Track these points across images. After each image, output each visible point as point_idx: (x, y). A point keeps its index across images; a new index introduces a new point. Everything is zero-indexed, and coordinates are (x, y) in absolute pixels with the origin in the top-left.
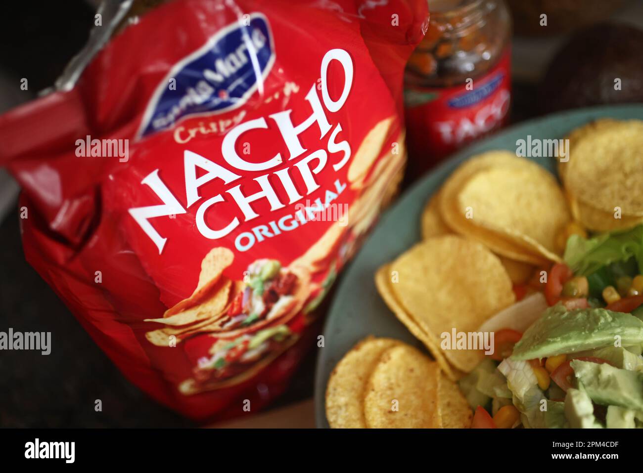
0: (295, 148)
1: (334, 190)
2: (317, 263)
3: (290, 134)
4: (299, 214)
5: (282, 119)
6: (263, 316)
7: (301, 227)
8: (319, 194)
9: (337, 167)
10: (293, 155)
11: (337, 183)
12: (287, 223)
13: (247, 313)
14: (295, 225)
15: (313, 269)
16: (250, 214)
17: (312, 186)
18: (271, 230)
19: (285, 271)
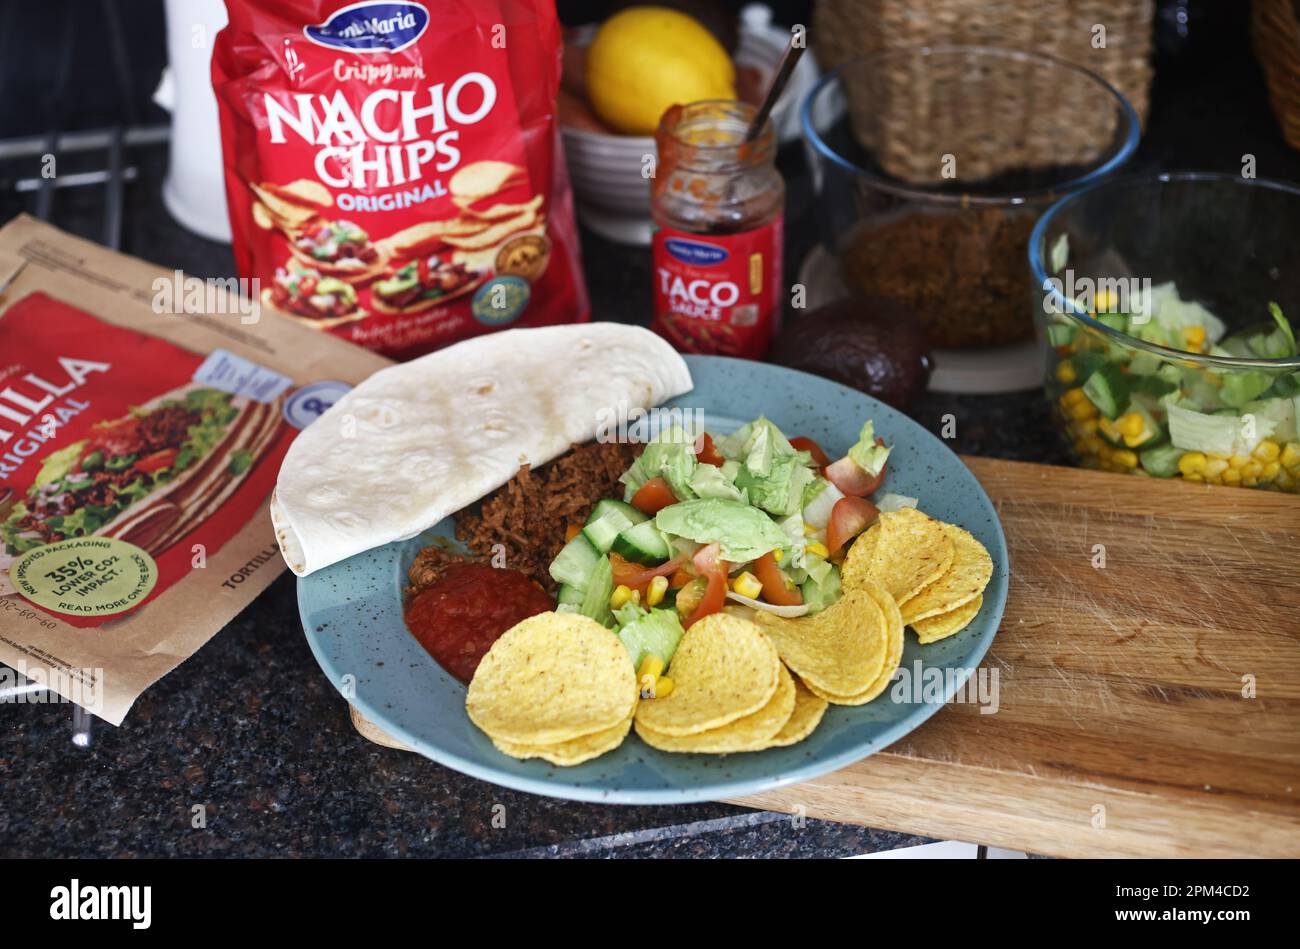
0: (411, 132)
1: (433, 188)
2: (401, 250)
3: (410, 115)
4: (398, 196)
5: (408, 97)
6: (333, 259)
7: (396, 211)
8: (420, 184)
9: (442, 167)
10: (407, 138)
11: (437, 184)
12: (386, 202)
13: (320, 244)
14: (391, 206)
15: (394, 254)
16: (359, 183)
17: (415, 174)
18: (370, 204)
19: (369, 245)
